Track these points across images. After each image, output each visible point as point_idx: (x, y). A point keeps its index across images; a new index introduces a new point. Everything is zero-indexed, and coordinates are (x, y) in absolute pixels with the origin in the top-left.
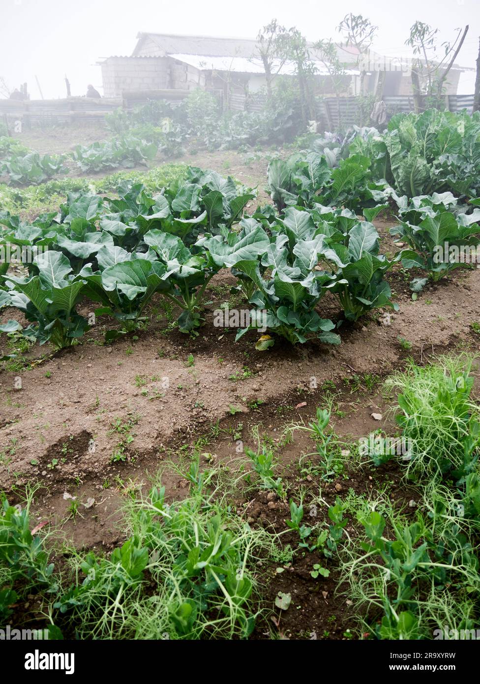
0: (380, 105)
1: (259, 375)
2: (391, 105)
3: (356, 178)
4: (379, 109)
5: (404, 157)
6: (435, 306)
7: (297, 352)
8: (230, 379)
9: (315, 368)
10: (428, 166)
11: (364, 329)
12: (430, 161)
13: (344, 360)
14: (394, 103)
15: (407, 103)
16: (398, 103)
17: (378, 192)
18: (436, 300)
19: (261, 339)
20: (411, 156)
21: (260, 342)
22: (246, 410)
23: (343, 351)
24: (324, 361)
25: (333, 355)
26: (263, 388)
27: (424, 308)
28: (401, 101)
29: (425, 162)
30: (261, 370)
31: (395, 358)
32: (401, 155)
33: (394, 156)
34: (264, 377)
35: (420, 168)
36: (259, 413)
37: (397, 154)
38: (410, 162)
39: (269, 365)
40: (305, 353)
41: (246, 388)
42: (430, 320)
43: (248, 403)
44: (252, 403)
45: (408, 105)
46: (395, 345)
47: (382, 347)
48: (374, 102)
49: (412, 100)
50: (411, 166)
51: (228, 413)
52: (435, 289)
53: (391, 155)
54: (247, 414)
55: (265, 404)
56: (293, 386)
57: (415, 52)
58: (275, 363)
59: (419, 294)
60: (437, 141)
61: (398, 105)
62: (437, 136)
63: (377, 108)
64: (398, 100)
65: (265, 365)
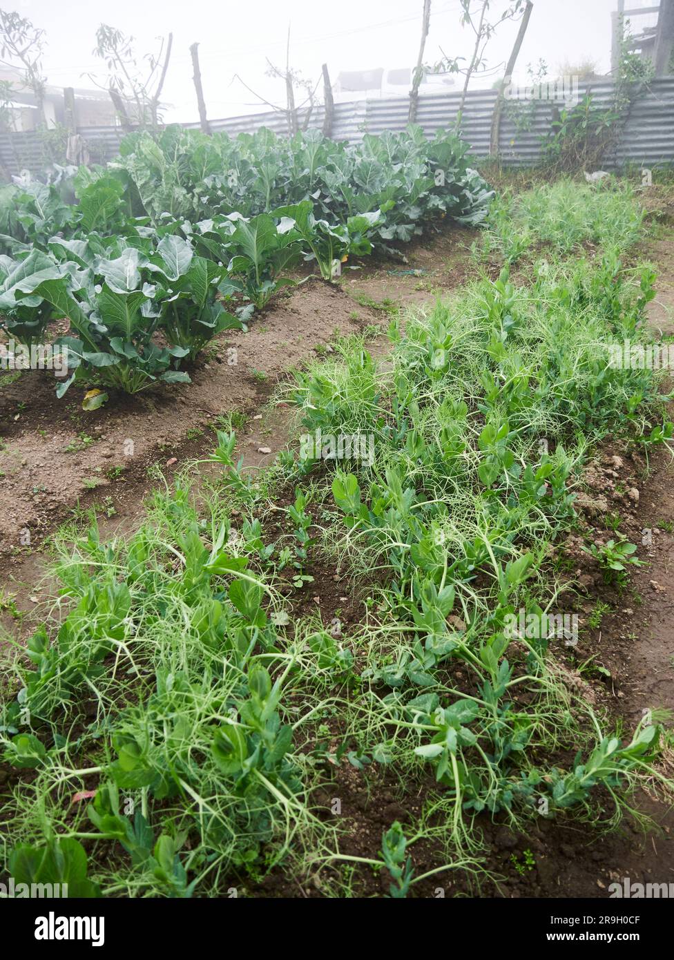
0: (77, 141)
1: (103, 440)
2: (93, 140)
3: (108, 212)
4: (77, 146)
5: (156, 187)
6: (272, 333)
7: (140, 403)
8: (65, 453)
9: (168, 420)
10: (189, 196)
11: (207, 366)
12: (190, 190)
13: (198, 406)
14: (97, 137)
15: (115, 136)
16: (102, 137)
17: (142, 228)
18: (269, 327)
19: (87, 396)
20: (167, 184)
21: (88, 400)
22: (105, 482)
23: (192, 396)
24: (175, 410)
25: (183, 403)
26: (116, 452)
27: (261, 337)
28: (105, 134)
29: (185, 191)
30: (103, 434)
31: (253, 393)
32: (152, 183)
33: (143, 186)
34: (111, 440)
35: (180, 200)
36: (123, 482)
37: (146, 183)
38: (166, 192)
39: (111, 424)
40: (150, 403)
41: (94, 457)
42: (273, 347)
43: (105, 473)
44: (109, 473)
45: (116, 139)
46: (247, 380)
47: (233, 384)
48: (67, 137)
49: (121, 133)
50: (169, 196)
51: (83, 490)
52: (264, 316)
53: (139, 184)
54: (108, 487)
55: (127, 471)
56: (152, 444)
57: (110, 65)
58: (119, 421)
59: (249, 323)
60: (193, 163)
61: (102, 140)
62: (190, 158)
63: (73, 144)
64: (101, 133)
65: (105, 426)
